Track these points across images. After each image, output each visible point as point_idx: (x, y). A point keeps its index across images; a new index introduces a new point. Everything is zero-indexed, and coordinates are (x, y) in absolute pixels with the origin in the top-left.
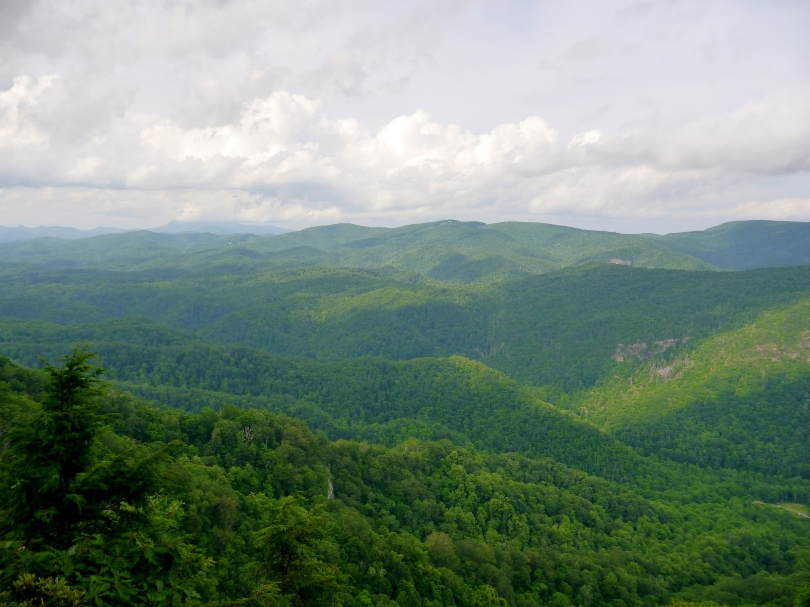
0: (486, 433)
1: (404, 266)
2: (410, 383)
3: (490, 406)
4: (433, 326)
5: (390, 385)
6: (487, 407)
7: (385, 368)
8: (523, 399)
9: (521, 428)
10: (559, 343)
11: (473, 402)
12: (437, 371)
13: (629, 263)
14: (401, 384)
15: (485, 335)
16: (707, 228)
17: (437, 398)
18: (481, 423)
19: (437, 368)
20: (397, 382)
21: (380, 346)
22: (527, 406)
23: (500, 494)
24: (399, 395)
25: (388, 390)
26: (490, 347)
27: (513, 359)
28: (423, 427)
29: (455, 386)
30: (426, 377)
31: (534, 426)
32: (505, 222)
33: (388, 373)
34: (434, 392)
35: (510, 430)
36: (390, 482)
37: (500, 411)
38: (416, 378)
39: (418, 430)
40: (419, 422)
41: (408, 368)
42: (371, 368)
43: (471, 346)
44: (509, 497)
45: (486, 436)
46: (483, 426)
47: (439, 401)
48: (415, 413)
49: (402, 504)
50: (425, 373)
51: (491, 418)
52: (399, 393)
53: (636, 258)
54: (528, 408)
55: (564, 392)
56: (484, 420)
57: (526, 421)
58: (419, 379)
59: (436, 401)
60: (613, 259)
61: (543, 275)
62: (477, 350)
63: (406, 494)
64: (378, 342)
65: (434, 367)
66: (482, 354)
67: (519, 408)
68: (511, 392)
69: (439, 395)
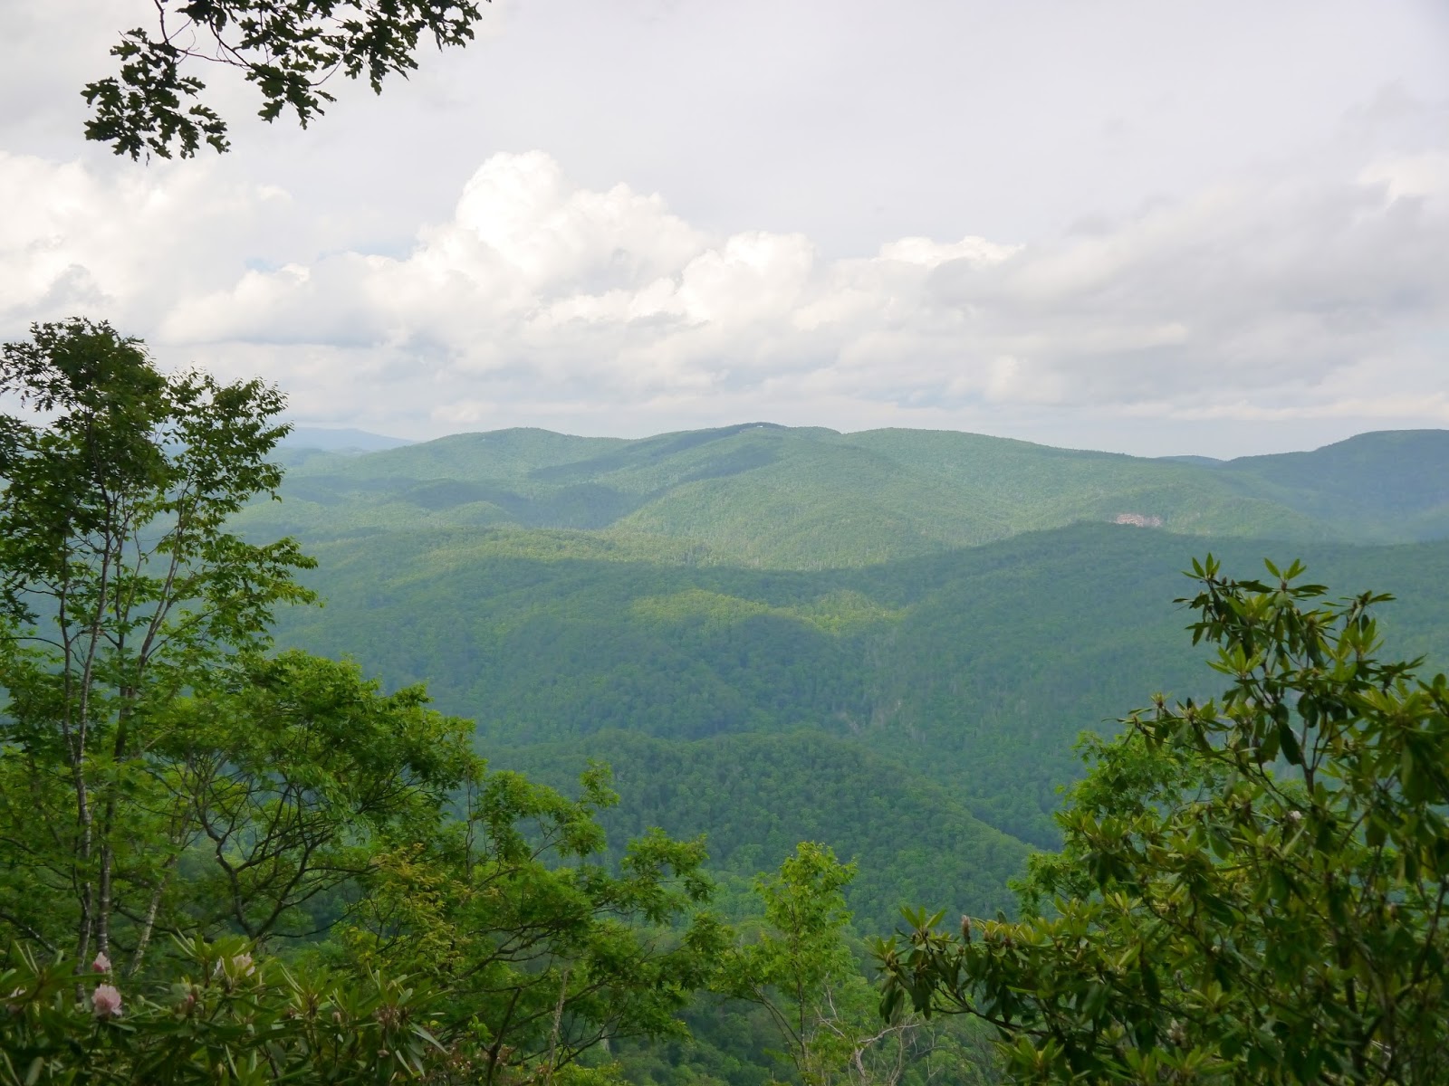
0: (880, 904)
1: (664, 524)
2: (710, 791)
3: (888, 842)
4: (744, 663)
5: (666, 795)
6: (881, 845)
7: (652, 759)
8: (959, 827)
9: (957, 891)
10: (1023, 702)
11: (848, 834)
12: (768, 763)
13: (1157, 523)
14: (689, 793)
15: (860, 682)
16: (1319, 446)
17: (770, 824)
18: (869, 880)
19: (768, 757)
20: (682, 788)
21: (631, 708)
22: (969, 842)
23: (951, 1040)
24: (686, 818)
25: (661, 806)
26: (870, 711)
27: (924, 736)
28: (745, 890)
29: (809, 799)
30: (743, 778)
31: (986, 886)
32: (882, 430)
33: (658, 770)
34: (764, 812)
35: (933, 896)
36: (722, 1016)
37: (912, 853)
38: (722, 778)
39: (734, 898)
40: (734, 878)
41: (703, 757)
42: (623, 758)
43: (830, 709)
44: (970, 1046)
45: (881, 907)
46: (873, 887)
47: (774, 831)
48: (724, 856)
49: (752, 1065)
50: (740, 769)
51: (892, 868)
52: (687, 813)
53: (1172, 513)
54: (971, 847)
55: (1039, 810)
56: (875, 873)
57: (967, 876)
58: (728, 783)
59: (768, 831)
60: (1124, 513)
61: (978, 549)
62: (843, 715)
63: (759, 1042)
64: (626, 699)
65: (760, 756)
66: (854, 726)
67: (951, 847)
68: (932, 812)
69: (774, 818)
